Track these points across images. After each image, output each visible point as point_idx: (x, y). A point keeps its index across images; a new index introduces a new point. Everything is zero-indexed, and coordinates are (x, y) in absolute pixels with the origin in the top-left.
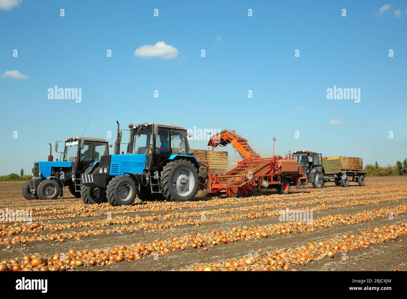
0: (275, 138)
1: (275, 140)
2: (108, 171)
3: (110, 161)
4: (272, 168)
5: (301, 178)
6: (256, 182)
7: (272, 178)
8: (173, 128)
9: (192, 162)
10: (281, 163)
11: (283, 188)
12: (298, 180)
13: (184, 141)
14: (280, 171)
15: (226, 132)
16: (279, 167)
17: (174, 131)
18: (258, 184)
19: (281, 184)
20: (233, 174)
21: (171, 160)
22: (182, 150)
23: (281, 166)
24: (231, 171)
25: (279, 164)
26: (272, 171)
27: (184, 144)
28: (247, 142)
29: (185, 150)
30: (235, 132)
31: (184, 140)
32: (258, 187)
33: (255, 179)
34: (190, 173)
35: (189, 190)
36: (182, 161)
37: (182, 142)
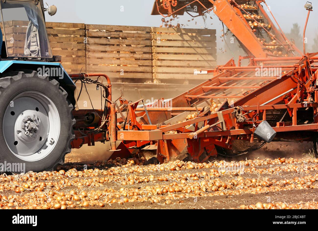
6: (243, 125)
7: (294, 113)
13: (36, 26)
18: (246, 131)
22: (32, 48)
24: (186, 93)
31: (35, 21)
32: (248, 138)
33: (238, 118)
34: (49, 105)
35: (47, 145)
36: (23, 77)
37: (32, 27)
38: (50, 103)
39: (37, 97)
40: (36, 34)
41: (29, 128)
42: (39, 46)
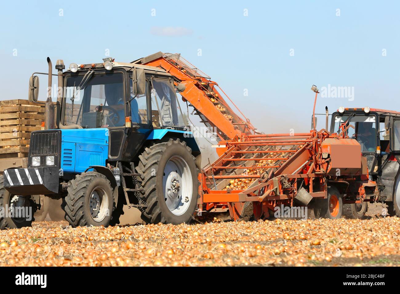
0: (318, 88)
1: (317, 92)
2: (57, 161)
3: (61, 142)
4: (311, 159)
5: (365, 185)
7: (311, 182)
8: (154, 72)
9: (188, 145)
10: (329, 147)
11: (330, 207)
12: (360, 189)
13: (169, 101)
14: (327, 167)
15: (161, 58)
16: (325, 156)
17: (156, 79)
18: (288, 196)
19: (327, 198)
20: (217, 172)
21: (157, 141)
22: (165, 120)
23: (329, 155)
25: (324, 150)
26: (310, 165)
27: (170, 107)
28: (215, 86)
29: (171, 120)
30: (180, 58)
32: (288, 202)
33: (285, 185)
34: (185, 168)
35: (182, 202)
36: (173, 144)
37: (165, 102)
38: (185, 166)
39: (178, 161)
40: (169, 108)
41: (176, 187)
42: (172, 118)
